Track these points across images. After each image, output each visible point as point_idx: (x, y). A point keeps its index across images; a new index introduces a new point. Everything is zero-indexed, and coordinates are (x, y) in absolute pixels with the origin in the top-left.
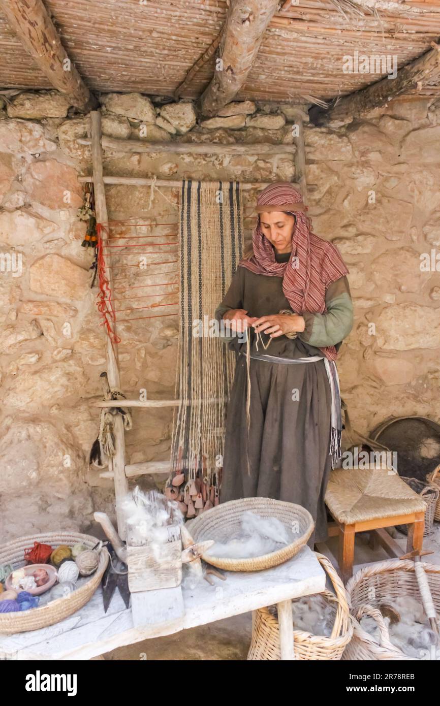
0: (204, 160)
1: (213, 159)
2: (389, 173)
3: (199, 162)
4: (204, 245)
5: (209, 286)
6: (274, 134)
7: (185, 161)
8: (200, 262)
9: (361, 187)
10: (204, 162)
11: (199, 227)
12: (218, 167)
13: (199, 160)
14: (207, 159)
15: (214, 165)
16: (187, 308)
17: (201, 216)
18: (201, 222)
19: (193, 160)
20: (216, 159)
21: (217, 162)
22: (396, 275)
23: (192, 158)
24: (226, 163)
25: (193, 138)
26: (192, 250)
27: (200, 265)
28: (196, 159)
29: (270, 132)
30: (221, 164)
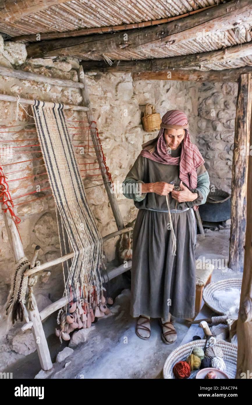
0: (37, 86)
1: (41, 86)
2: (114, 104)
3: (34, 88)
4: (54, 146)
5: (63, 173)
6: (67, 74)
7: (26, 85)
8: (55, 157)
9: (103, 111)
10: (37, 88)
11: (49, 133)
12: (43, 92)
13: (34, 86)
14: (38, 86)
15: (41, 90)
16: (56, 189)
17: (48, 125)
18: (49, 130)
19: (31, 86)
20: (43, 87)
21: (43, 89)
22: (120, 160)
23: (30, 84)
24: (48, 90)
25: (30, 70)
26: (49, 149)
27: (55, 159)
28: (32, 85)
29: (65, 73)
30: (45, 90)
